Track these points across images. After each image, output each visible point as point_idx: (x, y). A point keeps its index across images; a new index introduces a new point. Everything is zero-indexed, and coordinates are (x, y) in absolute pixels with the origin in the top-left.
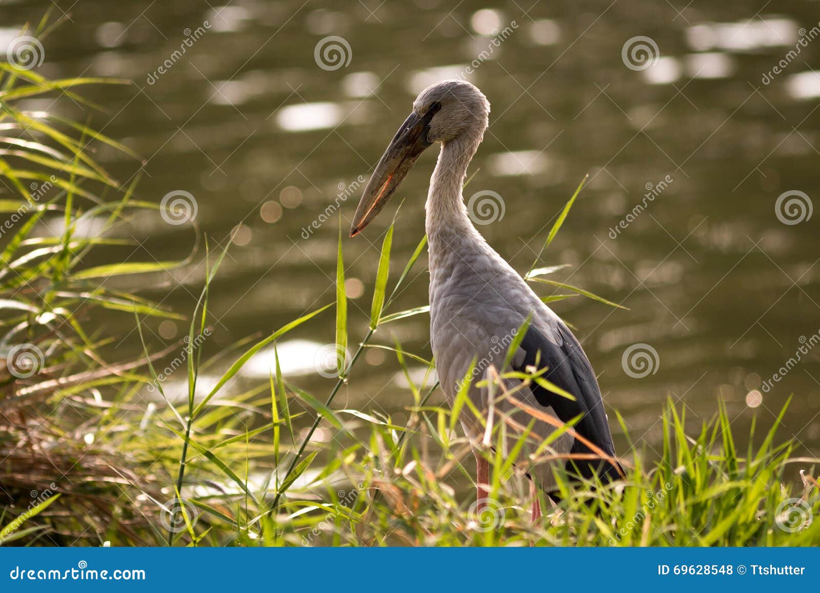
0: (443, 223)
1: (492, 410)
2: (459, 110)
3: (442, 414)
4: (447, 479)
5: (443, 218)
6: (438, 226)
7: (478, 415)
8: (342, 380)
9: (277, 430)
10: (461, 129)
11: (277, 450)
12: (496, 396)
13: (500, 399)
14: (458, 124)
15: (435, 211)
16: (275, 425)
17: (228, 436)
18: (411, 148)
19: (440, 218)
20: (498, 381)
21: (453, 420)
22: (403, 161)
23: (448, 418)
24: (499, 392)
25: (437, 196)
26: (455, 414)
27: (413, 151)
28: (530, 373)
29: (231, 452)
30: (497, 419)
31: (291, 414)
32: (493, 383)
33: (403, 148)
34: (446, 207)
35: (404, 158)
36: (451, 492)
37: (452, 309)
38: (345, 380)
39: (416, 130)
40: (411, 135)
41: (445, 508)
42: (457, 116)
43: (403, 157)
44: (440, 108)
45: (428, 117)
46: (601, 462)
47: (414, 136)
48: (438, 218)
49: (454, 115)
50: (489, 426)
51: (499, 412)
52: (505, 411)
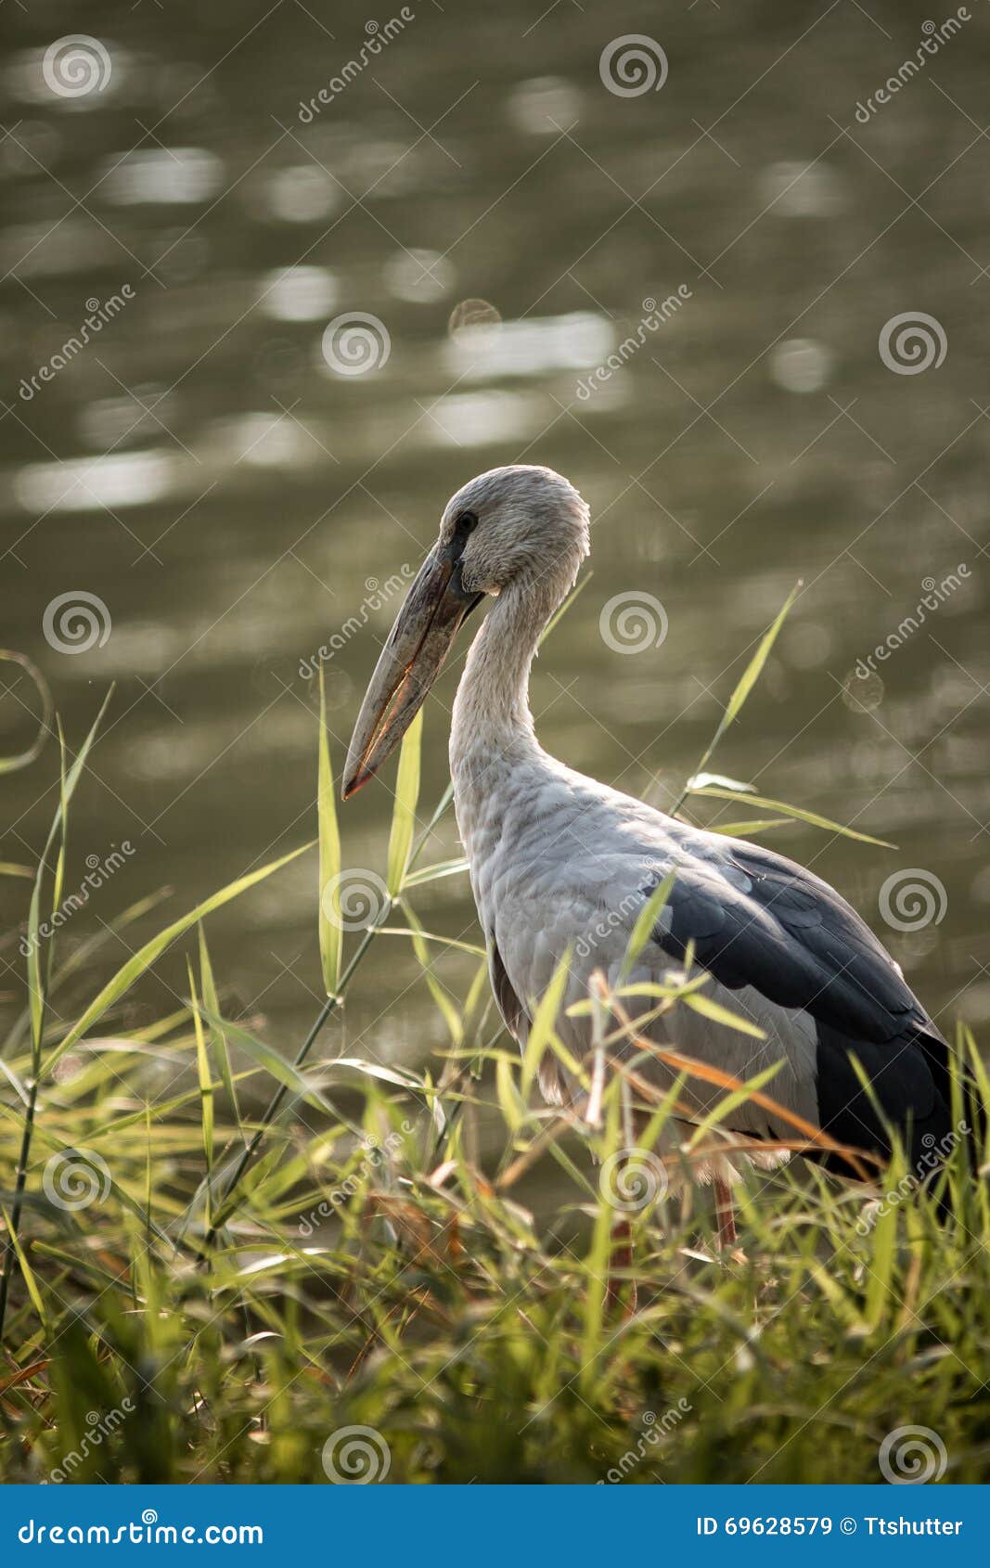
0: (479, 741)
1: (599, 1057)
2: (510, 521)
3: (504, 1061)
4: (518, 1192)
5: (478, 731)
6: (469, 748)
7: (574, 1067)
8: (334, 1001)
9: (208, 1103)
10: (519, 558)
11: (209, 1135)
12: (609, 1031)
13: (615, 1037)
14: (511, 547)
15: (466, 718)
16: (205, 1092)
17: (120, 1114)
18: (437, 608)
19: (474, 732)
20: (609, 1003)
21: (528, 1075)
22: (425, 637)
23: (516, 1071)
24: (614, 1024)
25: (473, 689)
26: (530, 1063)
27: (441, 614)
28: (675, 986)
29: (129, 1143)
30: (609, 1074)
31: (235, 1073)
32: (601, 1006)
33: (421, 612)
34: (488, 711)
35: (428, 630)
36: (527, 1218)
37: (517, 894)
38: (340, 1001)
39: (440, 572)
40: (433, 584)
41: (516, 1250)
42: (507, 532)
43: (425, 627)
44: (477, 523)
45: (457, 543)
46: (824, 1156)
47: (439, 584)
48: (471, 732)
49: (501, 530)
50: (595, 1086)
51: (614, 1062)
52: (624, 1059)
